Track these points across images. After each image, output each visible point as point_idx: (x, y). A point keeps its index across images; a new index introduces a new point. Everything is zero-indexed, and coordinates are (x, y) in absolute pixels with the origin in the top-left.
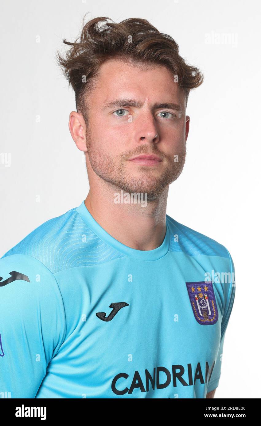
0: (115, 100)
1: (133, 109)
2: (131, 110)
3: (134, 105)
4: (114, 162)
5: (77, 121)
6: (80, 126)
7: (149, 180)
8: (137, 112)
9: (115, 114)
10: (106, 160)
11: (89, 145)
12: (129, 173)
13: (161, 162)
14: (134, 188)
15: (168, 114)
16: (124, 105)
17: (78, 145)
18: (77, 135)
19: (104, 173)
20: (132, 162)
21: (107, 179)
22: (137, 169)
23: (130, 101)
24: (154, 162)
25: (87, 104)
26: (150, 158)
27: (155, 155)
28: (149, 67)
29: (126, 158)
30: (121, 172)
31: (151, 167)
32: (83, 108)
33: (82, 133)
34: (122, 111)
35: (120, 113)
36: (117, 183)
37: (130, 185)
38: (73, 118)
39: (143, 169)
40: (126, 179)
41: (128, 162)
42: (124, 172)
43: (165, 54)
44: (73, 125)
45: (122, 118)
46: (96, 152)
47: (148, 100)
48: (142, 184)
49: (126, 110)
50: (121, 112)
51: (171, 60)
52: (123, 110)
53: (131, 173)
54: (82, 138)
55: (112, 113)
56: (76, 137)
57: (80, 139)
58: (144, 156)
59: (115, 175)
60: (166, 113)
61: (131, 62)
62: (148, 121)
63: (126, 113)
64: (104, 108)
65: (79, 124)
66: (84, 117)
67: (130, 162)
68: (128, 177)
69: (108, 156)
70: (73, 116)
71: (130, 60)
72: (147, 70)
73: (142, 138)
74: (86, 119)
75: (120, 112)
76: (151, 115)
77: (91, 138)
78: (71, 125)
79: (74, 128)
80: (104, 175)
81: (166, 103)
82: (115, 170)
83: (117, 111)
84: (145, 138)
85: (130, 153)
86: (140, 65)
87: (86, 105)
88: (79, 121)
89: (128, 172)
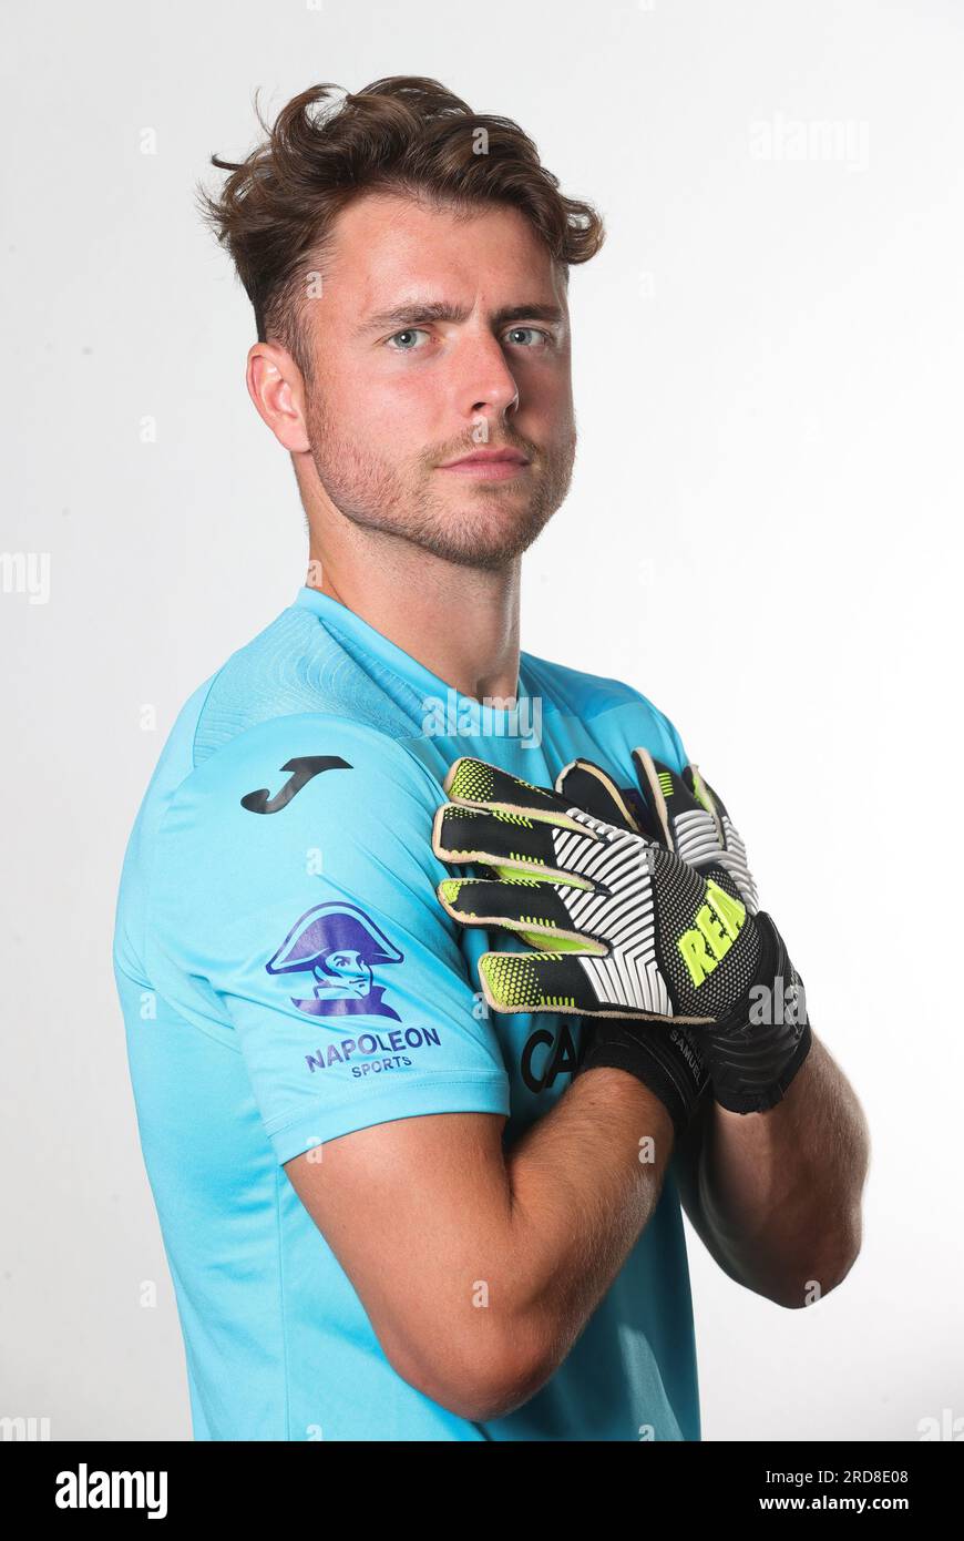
0: (392, 308)
1: (442, 325)
2: (436, 330)
3: (446, 317)
4: (399, 472)
5: (271, 370)
6: (282, 381)
7: (503, 518)
8: (453, 335)
9: (392, 343)
10: (378, 470)
11: (315, 431)
12: (446, 503)
13: (527, 467)
14: (463, 543)
15: (530, 334)
16: (418, 320)
17: (282, 435)
18: (275, 407)
19: (372, 507)
20: (452, 473)
21: (379, 521)
22: (467, 492)
23: (436, 307)
24: (511, 468)
25: (305, 321)
26: (501, 459)
27: (513, 448)
28: (475, 209)
29: (434, 462)
30: (422, 501)
31: (504, 483)
32: (292, 332)
33: (290, 400)
34: (410, 333)
35: (405, 341)
36: (409, 531)
37: (449, 535)
38: (257, 363)
39: (484, 489)
40: (437, 521)
41: (438, 471)
42: (429, 501)
43: (516, 173)
44: (260, 381)
45: (413, 354)
46: (344, 449)
47: (483, 299)
48: (486, 529)
49: (421, 331)
50: (406, 337)
51: (528, 187)
52: (412, 330)
53: (449, 503)
54: (293, 416)
55: (385, 342)
56: (272, 413)
57: (286, 418)
58: (484, 453)
59: (403, 511)
60: (525, 332)
61: (425, 199)
62: (487, 359)
63: (420, 340)
64: (362, 330)
65: (277, 378)
66: (294, 356)
67: (446, 472)
68: (444, 512)
69: (381, 460)
70: (259, 356)
71: (422, 193)
72: (469, 217)
73: (478, 406)
74: (304, 366)
75: (403, 337)
76: (493, 340)
77: (327, 413)
78: (254, 381)
79: (263, 390)
80: (371, 510)
81: (527, 304)
82: (405, 496)
83: (397, 337)
84: (484, 404)
85: (445, 448)
86: (451, 208)
87: (301, 324)
88: (278, 369)
89: (441, 500)
